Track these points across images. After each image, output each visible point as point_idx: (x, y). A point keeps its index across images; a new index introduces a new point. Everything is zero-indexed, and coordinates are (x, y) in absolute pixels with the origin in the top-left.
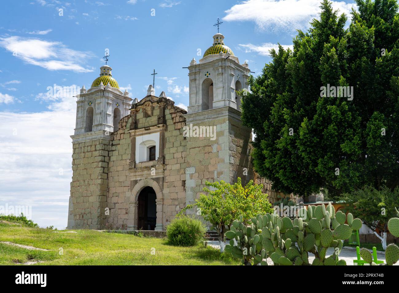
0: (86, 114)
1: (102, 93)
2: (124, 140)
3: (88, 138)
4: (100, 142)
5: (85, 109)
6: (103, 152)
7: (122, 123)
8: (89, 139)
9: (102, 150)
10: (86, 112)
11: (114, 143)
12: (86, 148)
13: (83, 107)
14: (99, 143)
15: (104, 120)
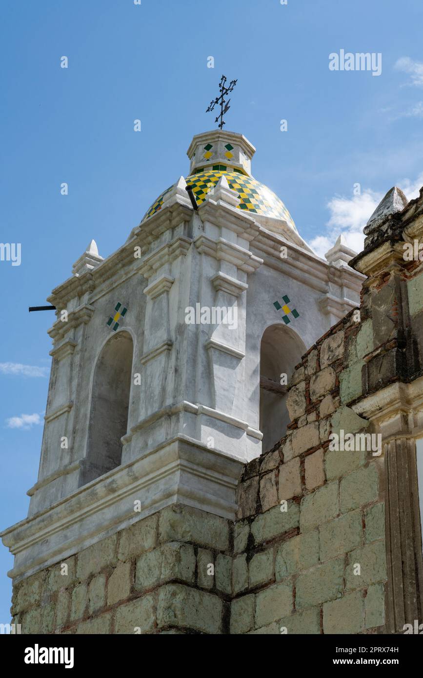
0: (96, 384)
1: (180, 231)
2: (327, 495)
3: (95, 520)
4: (164, 529)
5: (90, 359)
6: (180, 597)
7: (308, 384)
8: (99, 528)
9: (175, 581)
10: (97, 374)
11: (263, 529)
12: (81, 590)
13: (79, 348)
14: (158, 534)
15: (193, 380)
